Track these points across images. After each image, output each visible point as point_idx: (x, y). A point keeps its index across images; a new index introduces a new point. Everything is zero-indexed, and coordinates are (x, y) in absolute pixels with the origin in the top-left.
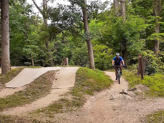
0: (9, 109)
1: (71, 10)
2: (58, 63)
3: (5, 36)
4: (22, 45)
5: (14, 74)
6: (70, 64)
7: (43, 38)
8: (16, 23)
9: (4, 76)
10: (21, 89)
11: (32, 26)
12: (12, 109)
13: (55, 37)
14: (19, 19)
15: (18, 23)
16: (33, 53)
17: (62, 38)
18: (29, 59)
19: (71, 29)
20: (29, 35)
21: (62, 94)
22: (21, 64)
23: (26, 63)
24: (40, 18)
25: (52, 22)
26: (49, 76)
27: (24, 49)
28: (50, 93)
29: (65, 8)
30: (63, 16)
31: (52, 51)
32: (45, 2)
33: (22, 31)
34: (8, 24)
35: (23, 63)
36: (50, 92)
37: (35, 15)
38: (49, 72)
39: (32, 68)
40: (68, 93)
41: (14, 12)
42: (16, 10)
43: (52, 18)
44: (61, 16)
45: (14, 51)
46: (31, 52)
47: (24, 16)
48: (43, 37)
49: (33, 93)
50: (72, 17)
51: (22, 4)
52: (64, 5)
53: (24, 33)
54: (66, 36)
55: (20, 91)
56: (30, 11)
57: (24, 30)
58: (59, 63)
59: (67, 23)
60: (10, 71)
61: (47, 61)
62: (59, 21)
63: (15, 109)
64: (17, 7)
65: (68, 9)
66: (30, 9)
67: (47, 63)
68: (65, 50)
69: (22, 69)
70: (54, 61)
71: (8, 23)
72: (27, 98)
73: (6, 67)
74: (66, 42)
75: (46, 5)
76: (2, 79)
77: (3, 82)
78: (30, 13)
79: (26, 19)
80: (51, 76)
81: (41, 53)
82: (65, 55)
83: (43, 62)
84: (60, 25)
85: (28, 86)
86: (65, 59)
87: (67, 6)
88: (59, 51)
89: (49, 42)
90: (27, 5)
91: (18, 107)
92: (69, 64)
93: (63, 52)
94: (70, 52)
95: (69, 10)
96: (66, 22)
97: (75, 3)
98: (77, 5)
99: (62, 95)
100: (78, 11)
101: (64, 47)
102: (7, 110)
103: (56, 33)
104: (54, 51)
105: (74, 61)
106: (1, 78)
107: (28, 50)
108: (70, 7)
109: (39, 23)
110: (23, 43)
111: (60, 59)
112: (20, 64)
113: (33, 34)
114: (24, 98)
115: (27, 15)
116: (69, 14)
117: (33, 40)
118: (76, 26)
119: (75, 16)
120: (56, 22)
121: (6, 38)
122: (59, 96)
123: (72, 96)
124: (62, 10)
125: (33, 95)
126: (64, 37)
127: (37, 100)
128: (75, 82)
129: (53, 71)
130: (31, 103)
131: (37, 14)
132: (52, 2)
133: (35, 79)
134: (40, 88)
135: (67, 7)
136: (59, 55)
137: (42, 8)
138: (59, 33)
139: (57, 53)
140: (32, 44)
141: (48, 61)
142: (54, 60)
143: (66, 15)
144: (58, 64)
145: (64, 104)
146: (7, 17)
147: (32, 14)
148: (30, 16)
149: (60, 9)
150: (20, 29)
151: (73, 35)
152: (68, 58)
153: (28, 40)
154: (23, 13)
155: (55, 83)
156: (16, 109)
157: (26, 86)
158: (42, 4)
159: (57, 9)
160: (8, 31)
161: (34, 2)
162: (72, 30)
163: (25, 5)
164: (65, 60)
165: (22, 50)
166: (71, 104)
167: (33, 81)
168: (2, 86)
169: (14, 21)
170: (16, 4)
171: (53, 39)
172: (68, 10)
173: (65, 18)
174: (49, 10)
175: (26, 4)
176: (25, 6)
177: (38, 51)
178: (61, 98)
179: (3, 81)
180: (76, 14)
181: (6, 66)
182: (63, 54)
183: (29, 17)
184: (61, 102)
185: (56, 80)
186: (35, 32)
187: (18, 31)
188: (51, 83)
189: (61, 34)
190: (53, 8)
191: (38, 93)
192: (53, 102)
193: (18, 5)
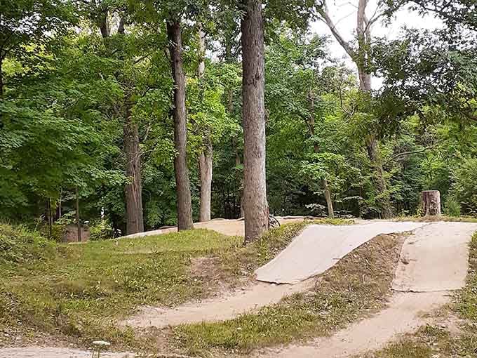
0: (268, 348)
1: (447, 42)
2: (406, 206)
3: (255, 131)
4: (298, 154)
5: (279, 243)
6: (448, 210)
7: (360, 133)
8: (282, 92)
9: (250, 247)
10: (299, 289)
11: (326, 98)
12: (278, 351)
13: (395, 129)
14: (289, 80)
15: (287, 90)
16: (329, 177)
17: (419, 131)
18: (319, 193)
19: (446, 101)
20: (319, 123)
21: (424, 310)
22: (296, 208)
23: (311, 206)
24: (349, 72)
25: (386, 83)
26: (383, 252)
27: (304, 164)
28: (388, 307)
29: (428, 39)
30: (419, 61)
31: (387, 169)
32: (365, 26)
33: (298, 113)
34: (261, 98)
35: (301, 206)
36: (386, 303)
37: (335, 64)
38: (380, 237)
39: (330, 223)
40: (447, 307)
41: (277, 61)
42: (282, 55)
43: (386, 71)
44: (414, 65)
45: (276, 170)
46: (324, 173)
47: (304, 70)
48: (360, 131)
49: (336, 303)
50: (449, 64)
51: (298, 36)
52: (424, 31)
53: (303, 117)
54: (432, 123)
55: (298, 295)
56: (321, 54)
57: (304, 111)
58: (409, 206)
59: (435, 84)
60: (267, 232)
61: (372, 200)
62: (409, 78)
63: (285, 351)
64: (284, 48)
65: (435, 42)
66: (320, 48)
67: (371, 208)
68: (429, 165)
69: (300, 227)
70: (392, 199)
71: (263, 94)
72: (320, 318)
73: (257, 220)
74: (430, 141)
75: (368, 34)
76: (246, 255)
77: (249, 265)
78: (320, 61)
79: (309, 78)
80: (389, 250)
81: (354, 175)
82: (427, 181)
83: (359, 204)
84: (412, 92)
85: (320, 279)
86: (431, 196)
87: (434, 33)
88: (410, 169)
89: (378, 142)
90: (311, 39)
91: (295, 346)
92: (442, 210)
93: (422, 173)
94: (444, 173)
95: (441, 42)
96: (432, 79)
97: (459, 20)
98: (466, 26)
99: (427, 316)
100: (468, 43)
101: (424, 156)
102: (262, 353)
103: (400, 115)
104: (393, 171)
105: (459, 199)
106: (243, 252)
107: (316, 168)
108: (443, 35)
109: (347, 88)
110: (302, 148)
111: (411, 193)
112: (293, 207)
113: (329, 119)
114: (309, 318)
115: (313, 67)
116: (440, 55)
117: (329, 139)
118: (462, 91)
119: (460, 60)
120: (399, 83)
121: (257, 137)
122: (419, 316)
123: (460, 318)
124: (419, 45)
125: (337, 309)
126: (425, 128)
127: (348, 325)
128: (469, 272)
129: (394, 233)
130: (332, 335)
131: (342, 61)
132: (386, 25)
133: (341, 257)
134: (355, 289)
135: (434, 35)
136: (409, 182)
137: (357, 46)
138: (408, 114)
139: (401, 176)
140: (328, 151)
141: (376, 201)
142: (393, 196)
143: (431, 58)
144: (408, 211)
145: (435, 344)
146: (258, 78)
147: (325, 62)
148: (320, 69)
149: (411, 43)
150: (291, 107)
151: (453, 120)
152: (438, 193)
153: (315, 139)
154: (299, 62)
155: (402, 272)
156: (287, 350)
157: (313, 279)
158: (356, 34)
159: (401, 44)
160: (263, 116)
161: (331, 28)
162: (450, 104)
163: (307, 39)
164: (428, 197)
165: (299, 168)
166: (457, 348)
167: (333, 263)
168: (248, 275)
169: (276, 85)
170: (282, 37)
171: (392, 134)
172: (436, 45)
173: (427, 67)
174: (376, 49)
175: (309, 36)
176: (307, 42)
177: (344, 169)
178: (425, 325)
179: (250, 261)
180: (464, 54)
181: (258, 218)
182: (422, 179)
183: (317, 71)
184: (427, 339)
185: (405, 263)
186: (336, 116)
187: (287, 114)
188: (388, 274)
189: (415, 117)
190: (388, 44)
191: (351, 302)
192: (398, 335)
193: (287, 40)
